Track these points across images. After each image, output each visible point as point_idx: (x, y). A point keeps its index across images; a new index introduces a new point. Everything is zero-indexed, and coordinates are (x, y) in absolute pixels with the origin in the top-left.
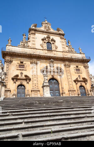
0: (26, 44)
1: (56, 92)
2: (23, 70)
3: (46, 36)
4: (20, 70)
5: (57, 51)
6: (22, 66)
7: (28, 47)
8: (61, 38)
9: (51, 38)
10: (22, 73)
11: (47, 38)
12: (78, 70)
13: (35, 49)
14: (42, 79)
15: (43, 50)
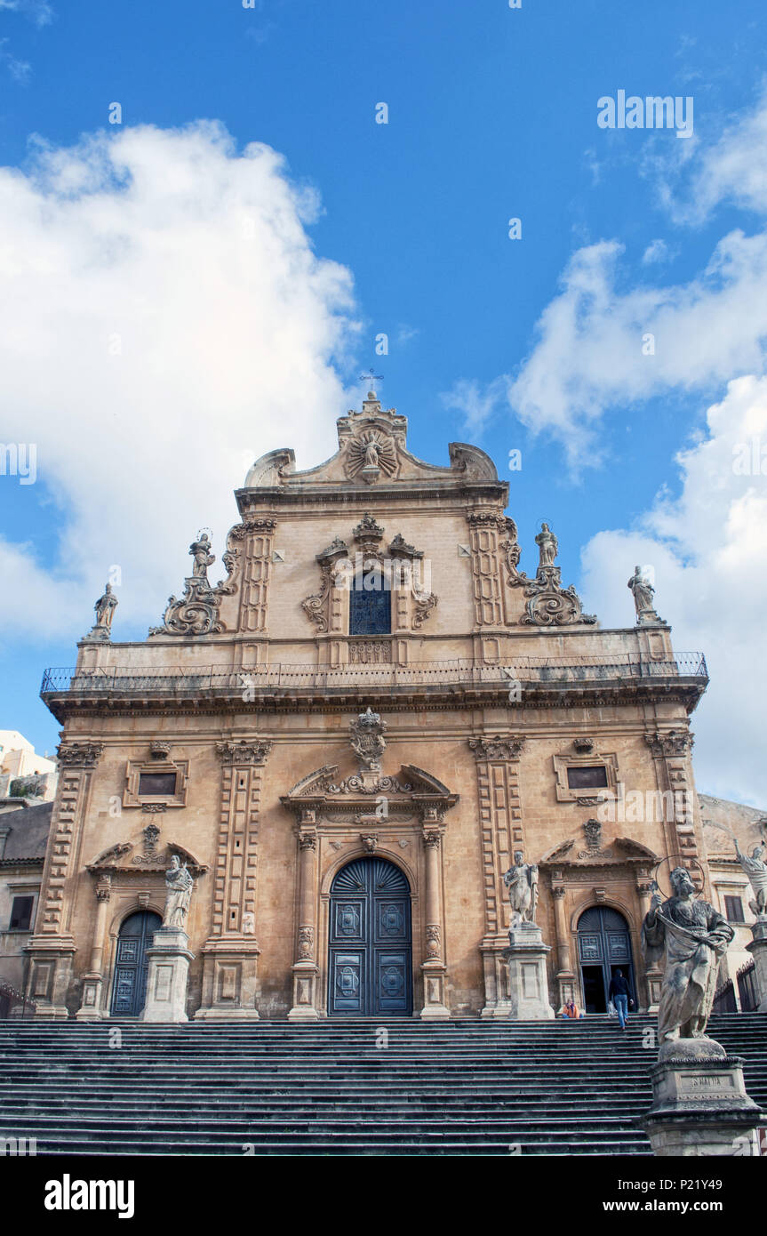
0: (201, 616)
1: (385, 959)
2: (164, 807)
3: (345, 528)
4: (145, 808)
5: (425, 638)
6: (159, 782)
7: (216, 631)
8: (473, 522)
9: (389, 538)
10: (152, 831)
11: (356, 540)
12: (586, 776)
13: (263, 641)
14: (287, 864)
15: (314, 641)
